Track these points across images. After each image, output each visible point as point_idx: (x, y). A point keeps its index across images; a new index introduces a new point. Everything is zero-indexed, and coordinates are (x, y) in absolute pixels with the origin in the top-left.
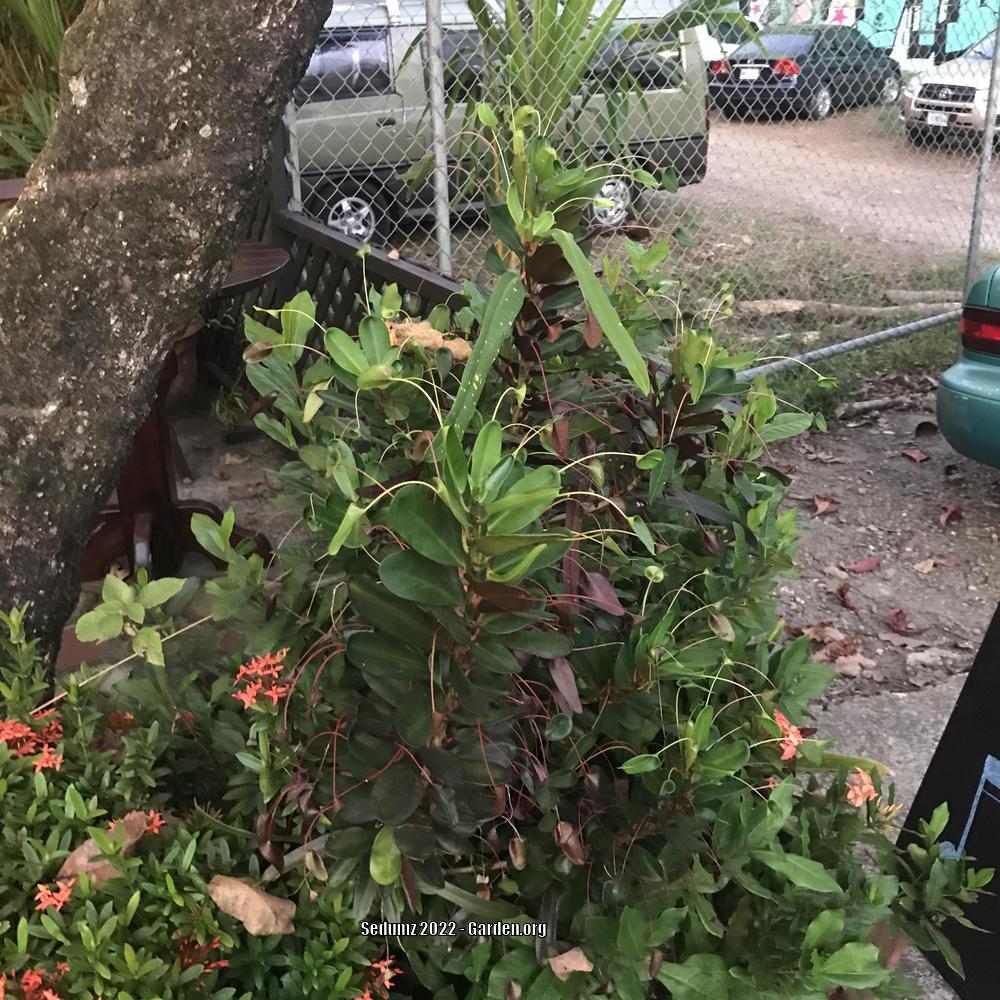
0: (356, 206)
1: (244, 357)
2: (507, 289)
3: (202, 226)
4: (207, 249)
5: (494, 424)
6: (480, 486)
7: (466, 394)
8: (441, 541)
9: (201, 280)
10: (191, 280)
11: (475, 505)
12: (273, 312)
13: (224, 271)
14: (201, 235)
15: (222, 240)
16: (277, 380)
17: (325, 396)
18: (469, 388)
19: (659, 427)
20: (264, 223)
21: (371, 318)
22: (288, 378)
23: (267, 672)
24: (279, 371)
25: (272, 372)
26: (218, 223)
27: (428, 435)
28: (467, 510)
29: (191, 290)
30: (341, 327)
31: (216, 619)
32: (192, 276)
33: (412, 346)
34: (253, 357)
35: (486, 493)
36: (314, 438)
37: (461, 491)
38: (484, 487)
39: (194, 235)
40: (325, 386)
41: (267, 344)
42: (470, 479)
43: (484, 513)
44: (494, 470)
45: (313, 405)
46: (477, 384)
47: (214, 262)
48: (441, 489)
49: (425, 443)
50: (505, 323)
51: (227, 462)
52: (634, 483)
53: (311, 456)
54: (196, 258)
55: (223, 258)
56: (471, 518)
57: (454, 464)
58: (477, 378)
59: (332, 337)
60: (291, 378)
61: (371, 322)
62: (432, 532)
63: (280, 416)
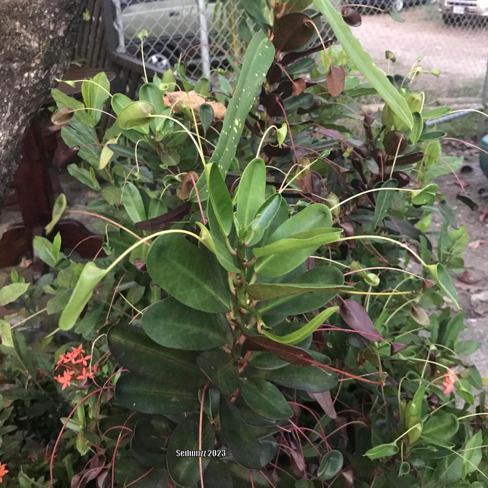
0: (160, 60)
1: (52, 120)
2: (260, 46)
3: (40, 39)
4: (45, 55)
5: (258, 162)
6: (246, 227)
7: (228, 137)
8: (207, 288)
9: (43, 77)
10: (36, 77)
11: (241, 247)
12: (70, 83)
13: (59, 72)
14: (40, 45)
15: (55, 49)
16: (82, 138)
17: (115, 148)
18: (230, 131)
19: (380, 166)
20: (104, 61)
21: (147, 85)
22: (90, 137)
23: (79, 361)
24: (84, 132)
25: (78, 133)
26: (51, 37)
27: (193, 176)
28: (234, 252)
29: (36, 84)
30: (124, 93)
31: (49, 313)
32: (36, 74)
33: (182, 108)
34: (60, 120)
35: (253, 234)
36: (113, 182)
37: (227, 234)
38: (250, 228)
39: (35, 45)
40: (115, 141)
41: (69, 109)
42: (236, 221)
43: (251, 256)
44: (261, 210)
45: (106, 156)
46: (237, 128)
47: (52, 65)
48: (205, 236)
49: (190, 184)
50: (259, 74)
51: (90, 196)
52: (351, 210)
53: (110, 195)
54: (38, 61)
55: (58, 62)
56: (238, 261)
57: (218, 205)
58: (237, 122)
59: (118, 102)
60: (93, 137)
61: (149, 89)
62: (197, 279)
63: (87, 166)
